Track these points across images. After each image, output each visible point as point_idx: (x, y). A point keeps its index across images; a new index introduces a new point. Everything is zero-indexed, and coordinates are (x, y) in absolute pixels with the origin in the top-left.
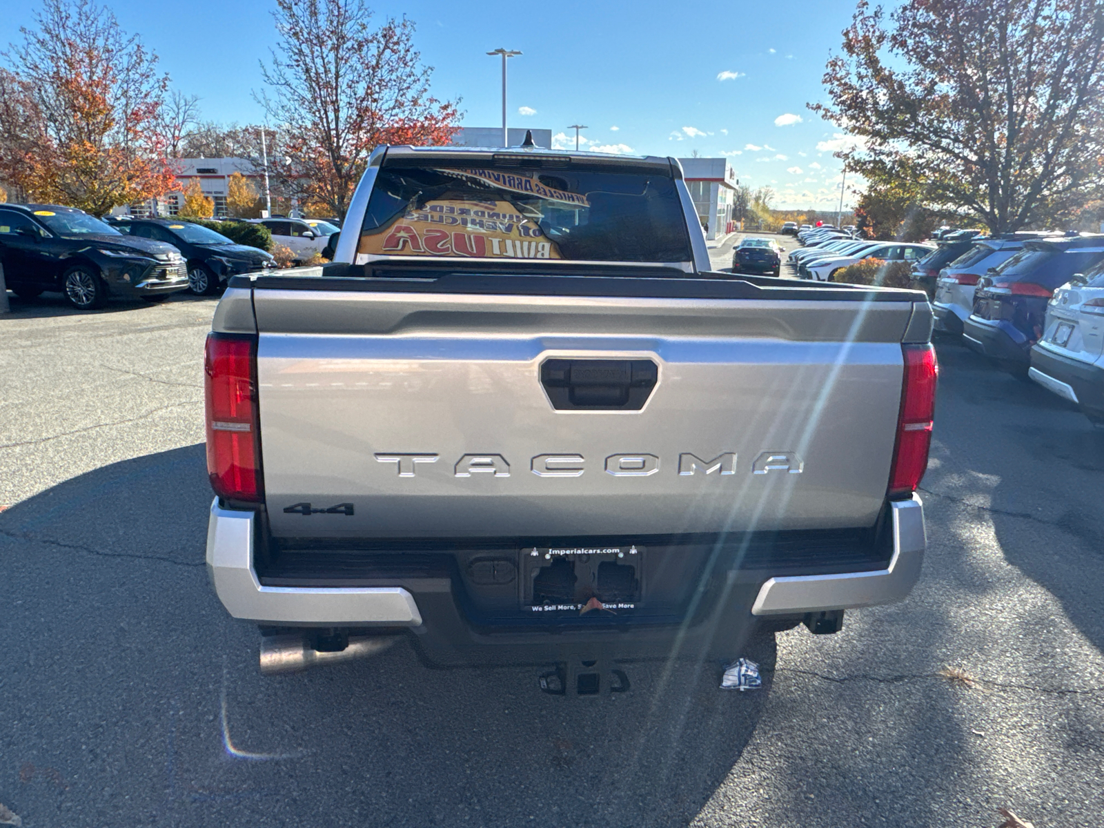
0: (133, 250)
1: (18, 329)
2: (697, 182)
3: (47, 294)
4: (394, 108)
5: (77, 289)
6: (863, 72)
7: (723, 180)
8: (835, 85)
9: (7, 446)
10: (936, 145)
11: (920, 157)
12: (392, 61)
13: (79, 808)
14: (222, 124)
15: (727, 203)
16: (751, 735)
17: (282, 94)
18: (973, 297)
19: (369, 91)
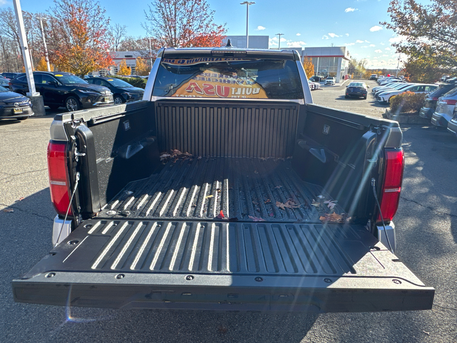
0: (92, 90)
1: (47, 122)
2: (333, 57)
3: (60, 108)
4: (198, 29)
5: (71, 106)
6: (407, 6)
7: (344, 56)
8: (393, 13)
9: (30, 172)
10: (441, 40)
11: (433, 45)
12: (198, 9)
13: (14, 337)
14: (135, 37)
15: (346, 66)
16: (312, 325)
17: (153, 24)
18: (453, 111)
19: (188, 22)
